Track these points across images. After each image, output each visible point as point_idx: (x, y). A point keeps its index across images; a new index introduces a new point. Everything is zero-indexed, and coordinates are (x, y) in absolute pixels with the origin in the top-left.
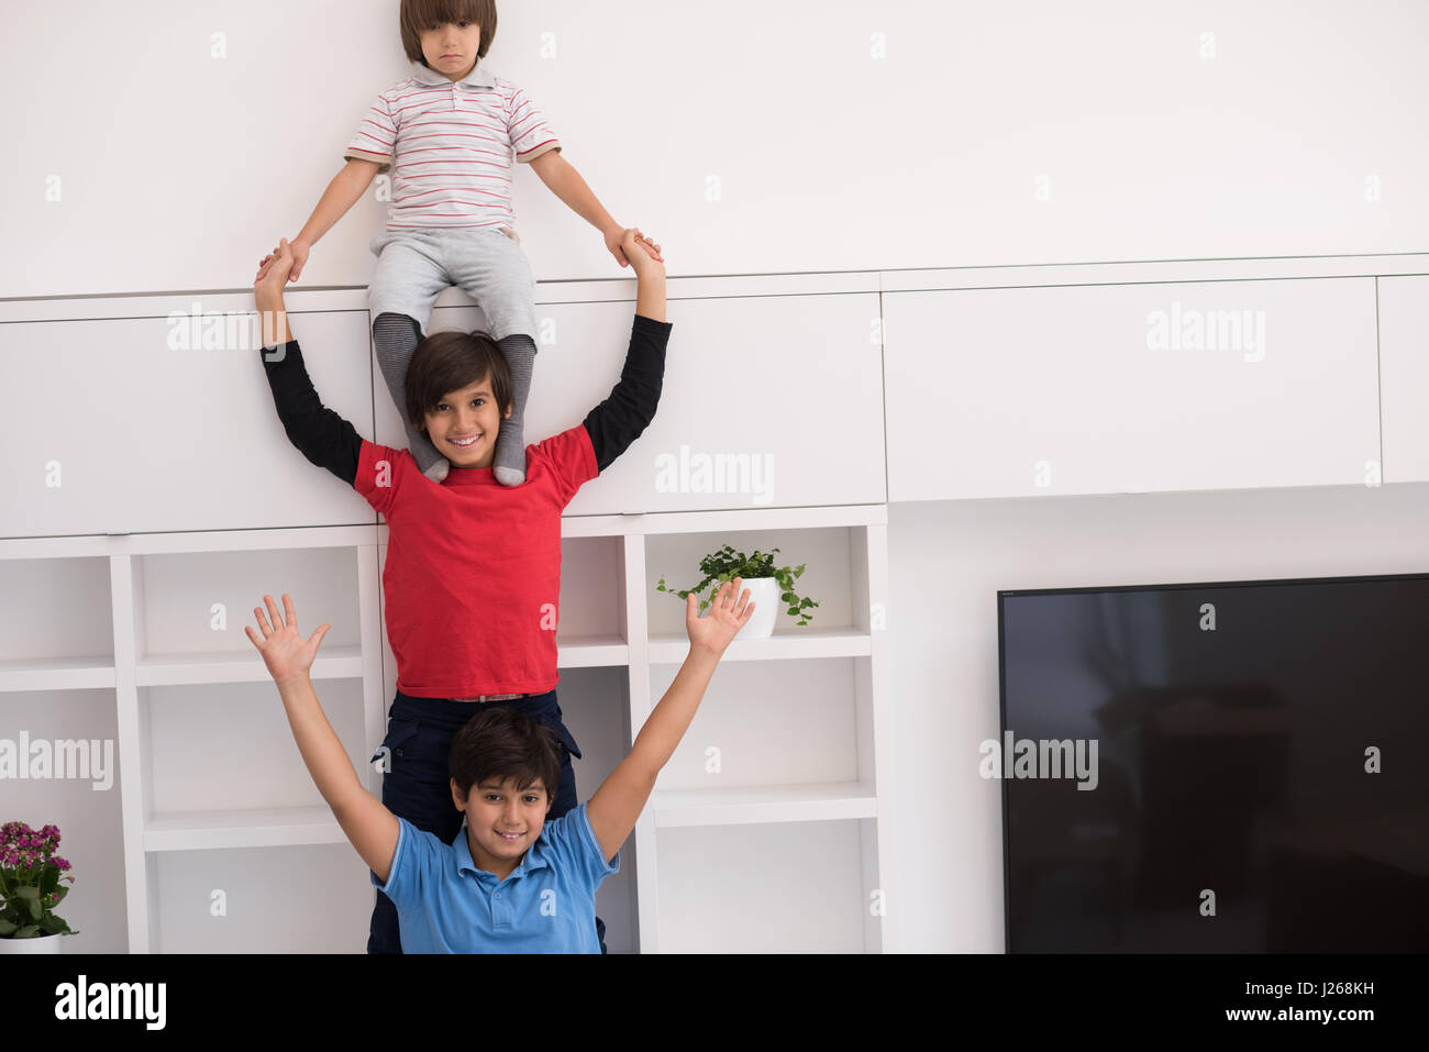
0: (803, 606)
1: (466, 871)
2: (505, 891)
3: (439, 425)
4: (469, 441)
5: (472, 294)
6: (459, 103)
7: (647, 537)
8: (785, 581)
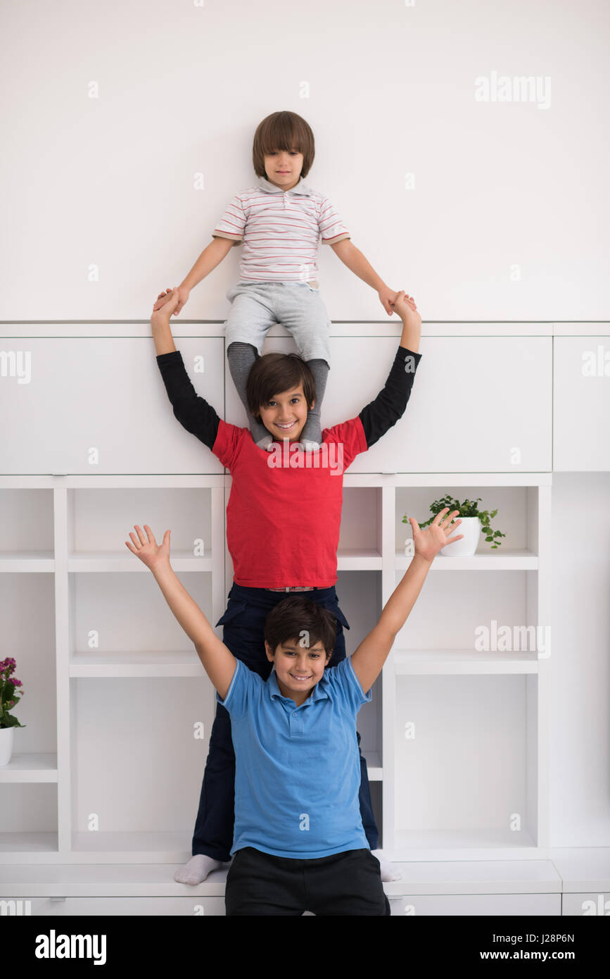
0: (495, 536)
1: (276, 697)
2: (299, 712)
3: (269, 415)
4: (288, 426)
5: (289, 330)
6: (288, 205)
7: (397, 489)
8: (484, 520)
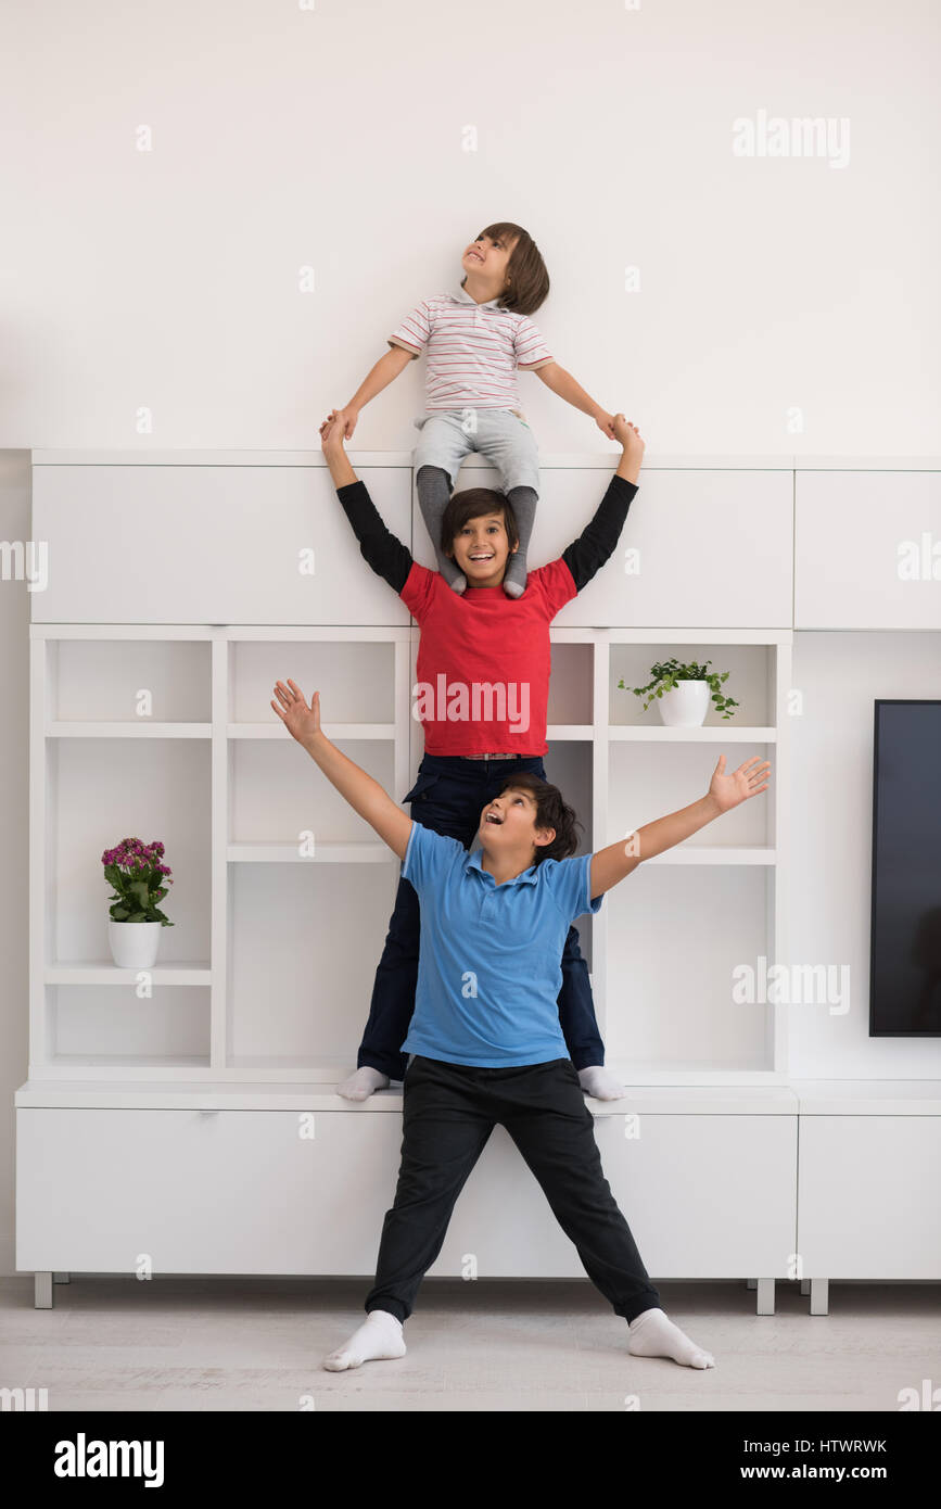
0: (727, 705)
1: (472, 870)
3: (462, 545)
5: (492, 458)
7: (612, 645)
8: (714, 684)
